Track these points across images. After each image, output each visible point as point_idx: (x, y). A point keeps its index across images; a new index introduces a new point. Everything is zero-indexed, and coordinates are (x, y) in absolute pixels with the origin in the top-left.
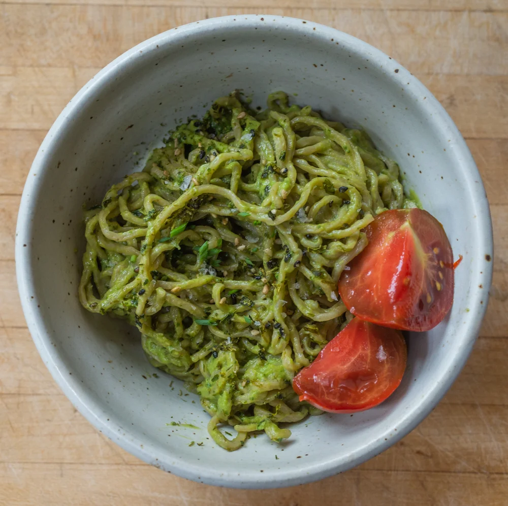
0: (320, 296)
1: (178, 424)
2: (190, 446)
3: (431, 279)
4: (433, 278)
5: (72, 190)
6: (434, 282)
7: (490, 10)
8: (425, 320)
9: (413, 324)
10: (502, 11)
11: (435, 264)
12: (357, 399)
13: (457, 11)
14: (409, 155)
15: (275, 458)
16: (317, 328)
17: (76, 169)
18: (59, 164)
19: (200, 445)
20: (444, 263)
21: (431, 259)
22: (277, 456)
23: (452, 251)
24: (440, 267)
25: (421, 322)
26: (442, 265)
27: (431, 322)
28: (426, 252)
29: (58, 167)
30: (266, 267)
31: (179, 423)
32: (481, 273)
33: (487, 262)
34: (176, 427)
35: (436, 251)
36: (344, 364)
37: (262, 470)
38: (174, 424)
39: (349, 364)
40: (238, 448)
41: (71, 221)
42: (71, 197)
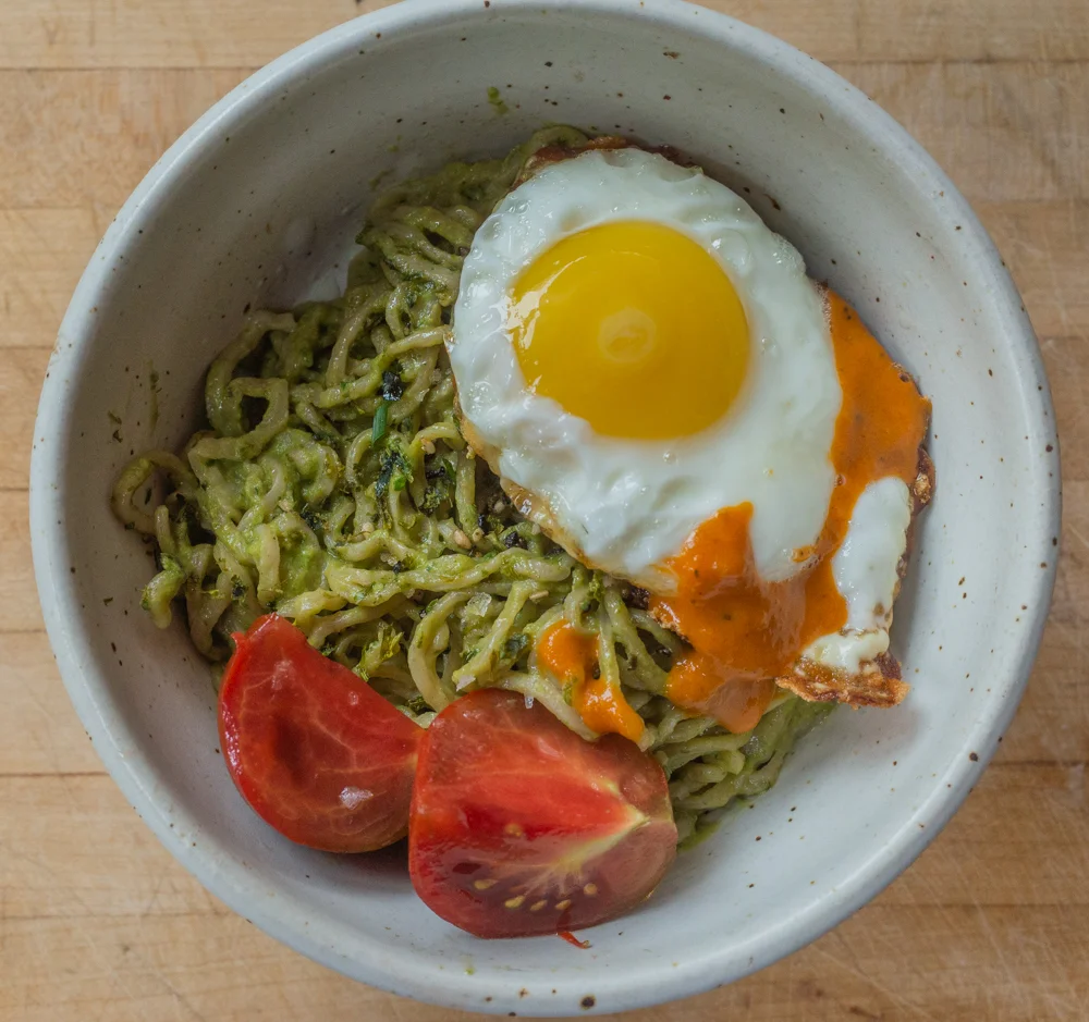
0: (461, 654)
1: (153, 387)
2: (111, 416)
3: (526, 885)
4: (532, 888)
5: (620, 95)
6: (521, 893)
7: (988, 60)
8: (436, 880)
9: (424, 855)
10: (1013, 61)
11: (563, 890)
12: (252, 754)
13: (919, 63)
14: (793, 809)
15: (106, 597)
16: (391, 654)
17: (667, 98)
18: (674, 55)
19: (116, 435)
20: (567, 910)
21: (569, 880)
22: (111, 603)
23: (595, 924)
24: (559, 901)
25: (431, 873)
26: (562, 905)
27: (435, 894)
28: (585, 867)
29: (665, 54)
30: (510, 530)
31: (158, 388)
32: (554, 991)
33: (579, 1001)
34: (148, 384)
35: (589, 890)
36: (323, 719)
37: (77, 571)
38: (154, 378)
39: (323, 728)
40: (118, 517)
41: (555, 104)
42: (608, 95)
